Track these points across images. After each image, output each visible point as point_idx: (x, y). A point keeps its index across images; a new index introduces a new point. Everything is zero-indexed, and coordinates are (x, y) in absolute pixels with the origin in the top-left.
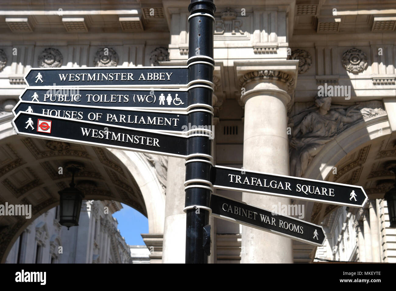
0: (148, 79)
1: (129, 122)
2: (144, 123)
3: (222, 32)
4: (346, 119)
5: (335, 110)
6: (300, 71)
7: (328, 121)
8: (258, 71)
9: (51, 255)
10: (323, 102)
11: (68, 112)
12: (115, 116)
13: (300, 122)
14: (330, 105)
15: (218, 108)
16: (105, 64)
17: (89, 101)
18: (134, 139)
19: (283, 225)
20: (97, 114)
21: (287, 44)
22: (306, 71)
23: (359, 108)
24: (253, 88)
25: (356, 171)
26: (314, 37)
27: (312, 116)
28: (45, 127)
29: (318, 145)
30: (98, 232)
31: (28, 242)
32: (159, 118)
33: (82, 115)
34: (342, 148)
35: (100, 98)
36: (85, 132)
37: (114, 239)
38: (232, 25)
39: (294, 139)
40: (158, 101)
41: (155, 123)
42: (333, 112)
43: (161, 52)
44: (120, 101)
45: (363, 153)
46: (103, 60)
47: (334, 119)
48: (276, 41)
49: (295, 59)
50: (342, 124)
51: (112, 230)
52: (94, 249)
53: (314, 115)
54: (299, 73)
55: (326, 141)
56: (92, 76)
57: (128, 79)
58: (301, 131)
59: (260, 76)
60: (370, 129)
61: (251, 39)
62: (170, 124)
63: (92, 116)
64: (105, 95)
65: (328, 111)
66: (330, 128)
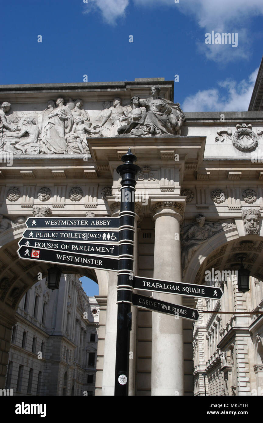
0: (97, 224)
1: (85, 250)
2: (94, 251)
3: (142, 179)
4: (213, 230)
5: (207, 224)
6: (187, 202)
7: (203, 231)
8: (163, 202)
9: (43, 302)
10: (200, 220)
11: (50, 244)
12: (76, 246)
13: (187, 231)
14: (204, 221)
15: (140, 222)
16: (75, 196)
17: (62, 237)
18: (87, 261)
19: (175, 310)
20: (66, 245)
21: (180, 187)
22: (191, 202)
23: (221, 223)
24: (160, 212)
25: (219, 259)
26: (195, 182)
27: (194, 228)
28: (36, 254)
29: (198, 244)
30: (71, 289)
31: (30, 294)
32: (102, 248)
33: (58, 246)
34: (211, 246)
35: (68, 235)
36: (59, 257)
37: (80, 293)
38: (148, 175)
39: (184, 241)
40: (102, 237)
41: (100, 251)
42: (206, 226)
43: (108, 190)
44: (80, 237)
45: (223, 249)
46: (74, 194)
47: (207, 229)
48: (173, 185)
49: (184, 195)
50: (211, 232)
51: (79, 288)
52: (68, 299)
53: (195, 227)
54: (187, 203)
55: (202, 242)
56: (64, 222)
57: (85, 224)
58: (188, 236)
59: (164, 205)
60: (227, 235)
61: (159, 183)
62: (109, 251)
63: (63, 247)
64: (72, 234)
65: (203, 225)
66: (205, 235)
